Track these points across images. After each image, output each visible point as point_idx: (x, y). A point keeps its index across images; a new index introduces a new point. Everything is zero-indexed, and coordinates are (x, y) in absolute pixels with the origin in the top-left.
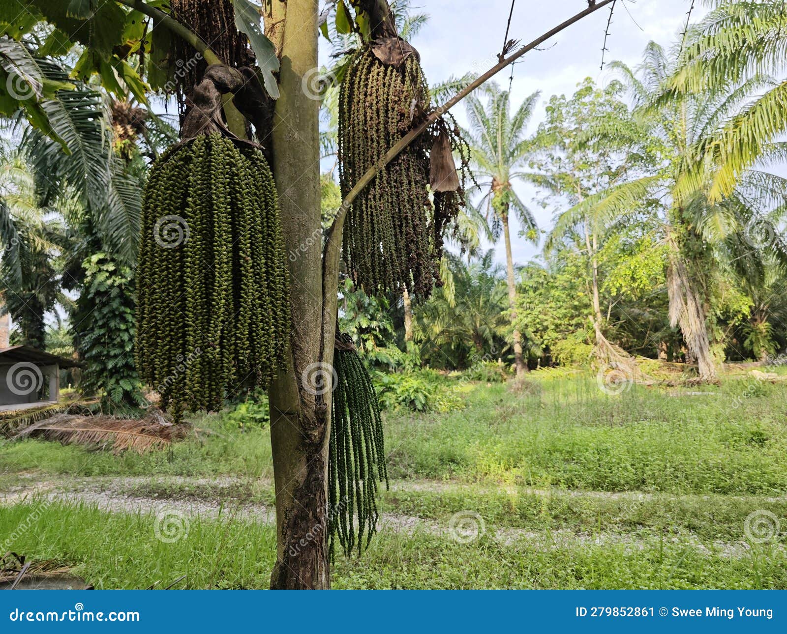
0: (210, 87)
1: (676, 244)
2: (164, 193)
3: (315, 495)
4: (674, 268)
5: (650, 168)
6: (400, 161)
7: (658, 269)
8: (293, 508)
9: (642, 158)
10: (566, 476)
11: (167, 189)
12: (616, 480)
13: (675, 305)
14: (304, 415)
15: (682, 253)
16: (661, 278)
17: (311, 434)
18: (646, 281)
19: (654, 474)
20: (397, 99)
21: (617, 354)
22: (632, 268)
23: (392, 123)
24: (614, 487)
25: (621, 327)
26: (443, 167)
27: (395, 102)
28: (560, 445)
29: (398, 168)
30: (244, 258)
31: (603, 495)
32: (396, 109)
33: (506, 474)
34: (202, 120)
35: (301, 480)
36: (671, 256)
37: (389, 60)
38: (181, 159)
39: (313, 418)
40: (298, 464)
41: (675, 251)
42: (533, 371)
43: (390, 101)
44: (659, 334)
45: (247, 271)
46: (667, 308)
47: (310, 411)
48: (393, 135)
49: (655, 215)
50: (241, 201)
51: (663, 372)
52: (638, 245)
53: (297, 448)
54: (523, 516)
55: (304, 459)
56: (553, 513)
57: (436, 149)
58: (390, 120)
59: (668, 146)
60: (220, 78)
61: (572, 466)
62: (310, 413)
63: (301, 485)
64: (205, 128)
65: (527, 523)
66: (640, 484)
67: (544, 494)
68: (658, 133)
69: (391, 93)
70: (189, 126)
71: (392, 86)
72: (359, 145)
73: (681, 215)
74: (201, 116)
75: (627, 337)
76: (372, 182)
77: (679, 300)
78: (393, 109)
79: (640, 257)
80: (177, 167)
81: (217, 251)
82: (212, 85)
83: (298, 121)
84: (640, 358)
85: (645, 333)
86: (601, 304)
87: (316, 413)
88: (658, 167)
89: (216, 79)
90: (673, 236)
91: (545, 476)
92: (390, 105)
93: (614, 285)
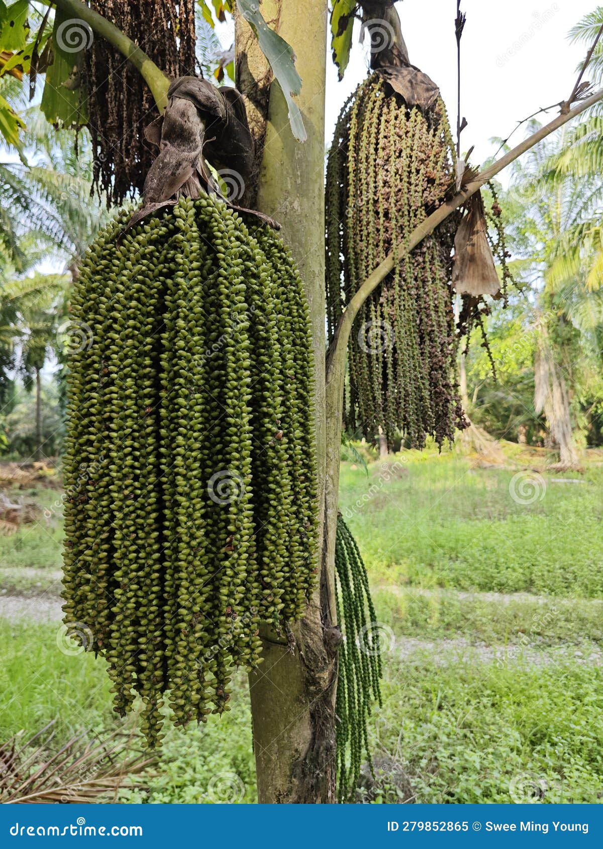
0: (190, 113)
1: (545, 330)
2: (124, 306)
3: (326, 773)
4: (543, 354)
5: (521, 250)
6: (425, 249)
7: (526, 353)
8: (290, 791)
9: (514, 240)
10: (452, 575)
11: (130, 298)
12: (504, 581)
13: (541, 390)
14: (308, 646)
15: (551, 338)
16: (528, 363)
17: (320, 678)
18: (514, 365)
19: (543, 575)
20: (423, 156)
21: (481, 437)
22: (502, 351)
23: (416, 191)
24: (502, 587)
25: (487, 411)
26: (472, 259)
27: (422, 161)
28: (442, 541)
29: (421, 259)
30: (274, 434)
31: (492, 597)
32: (422, 171)
33: (389, 572)
34: (180, 171)
35: (303, 747)
36: (540, 341)
37: (413, 97)
38: (151, 242)
39: (321, 652)
40: (298, 724)
41: (545, 338)
42: (397, 453)
43: (414, 159)
44: (520, 418)
45: (280, 459)
46: (533, 393)
47: (316, 639)
48: (416, 210)
49: (526, 298)
50: (263, 324)
51: (525, 457)
52: (509, 329)
53: (298, 700)
54: (415, 623)
55: (307, 716)
56: (446, 620)
57: (463, 233)
58: (413, 187)
59: (541, 228)
60: (209, 98)
61: (457, 565)
62: (316, 643)
63: (303, 755)
64: (184, 186)
65: (419, 631)
66: (529, 585)
67: (433, 596)
68: (532, 214)
69: (415, 147)
70: (160, 180)
71: (417, 137)
72: (368, 223)
73: (551, 301)
74: (179, 164)
75: (492, 420)
76: (388, 279)
77: (545, 386)
78: (418, 171)
79: (509, 341)
80: (144, 256)
81: (235, 425)
82: (192, 111)
83: (299, 181)
84: (504, 442)
85: (508, 417)
86: (468, 386)
87: (325, 643)
88: (530, 249)
89: (201, 98)
90: (543, 321)
91: (429, 574)
92: (414, 166)
93: (483, 369)
